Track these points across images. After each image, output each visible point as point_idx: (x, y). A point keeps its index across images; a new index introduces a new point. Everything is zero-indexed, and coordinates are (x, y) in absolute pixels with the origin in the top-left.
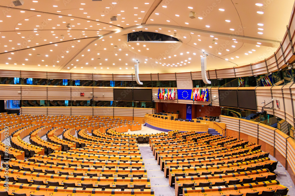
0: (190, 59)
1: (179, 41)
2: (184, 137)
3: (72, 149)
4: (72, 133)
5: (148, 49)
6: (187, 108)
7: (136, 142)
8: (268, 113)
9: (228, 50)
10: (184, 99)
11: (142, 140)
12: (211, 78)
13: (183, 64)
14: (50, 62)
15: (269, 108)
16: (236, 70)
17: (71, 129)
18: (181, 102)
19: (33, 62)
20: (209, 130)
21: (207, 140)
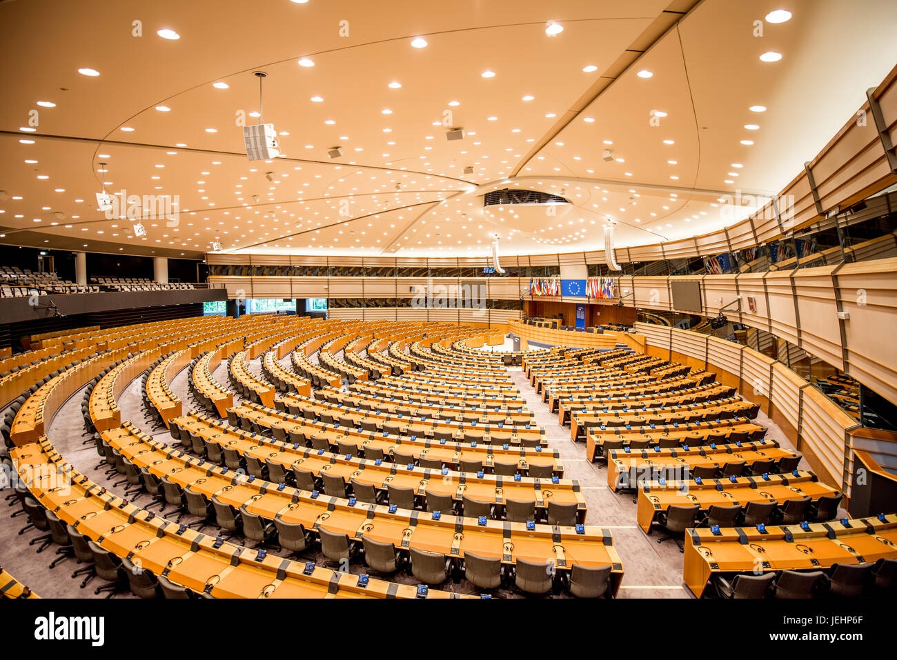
0: (584, 231)
1: (567, 202)
2: (579, 358)
3: (407, 373)
4: (402, 347)
5: (516, 217)
6: (577, 309)
7: (502, 364)
8: (729, 319)
9: (654, 215)
10: (573, 295)
11: (509, 361)
12: (619, 261)
13: (571, 239)
14: (367, 243)
15: (730, 311)
16: (666, 248)
17: (399, 342)
18: (567, 299)
19: (344, 243)
20: (617, 346)
21: (618, 363)
